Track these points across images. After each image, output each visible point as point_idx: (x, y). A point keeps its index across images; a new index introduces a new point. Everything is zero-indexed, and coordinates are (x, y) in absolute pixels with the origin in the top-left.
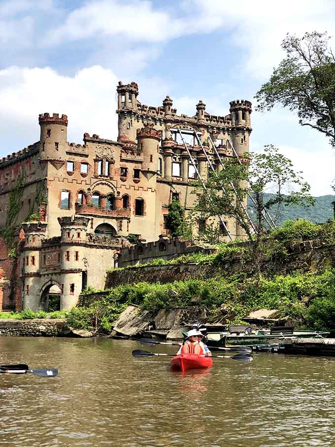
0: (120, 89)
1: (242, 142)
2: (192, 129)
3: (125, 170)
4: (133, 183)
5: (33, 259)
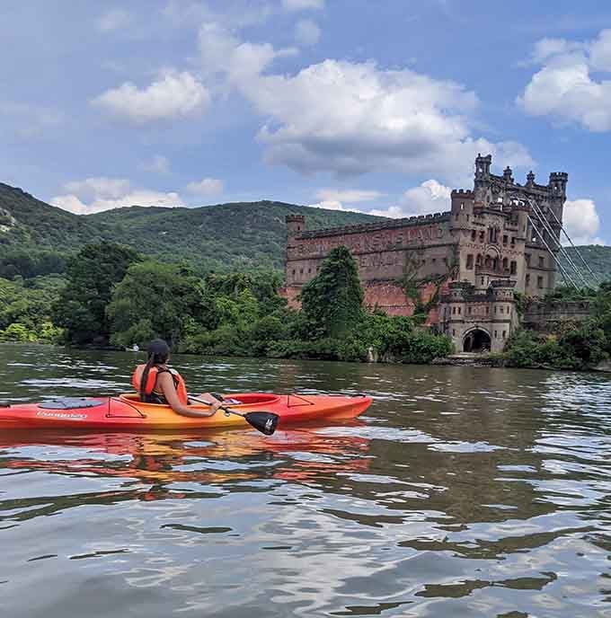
2: (525, 197)
3: (505, 237)
4: (510, 249)
5: (460, 309)
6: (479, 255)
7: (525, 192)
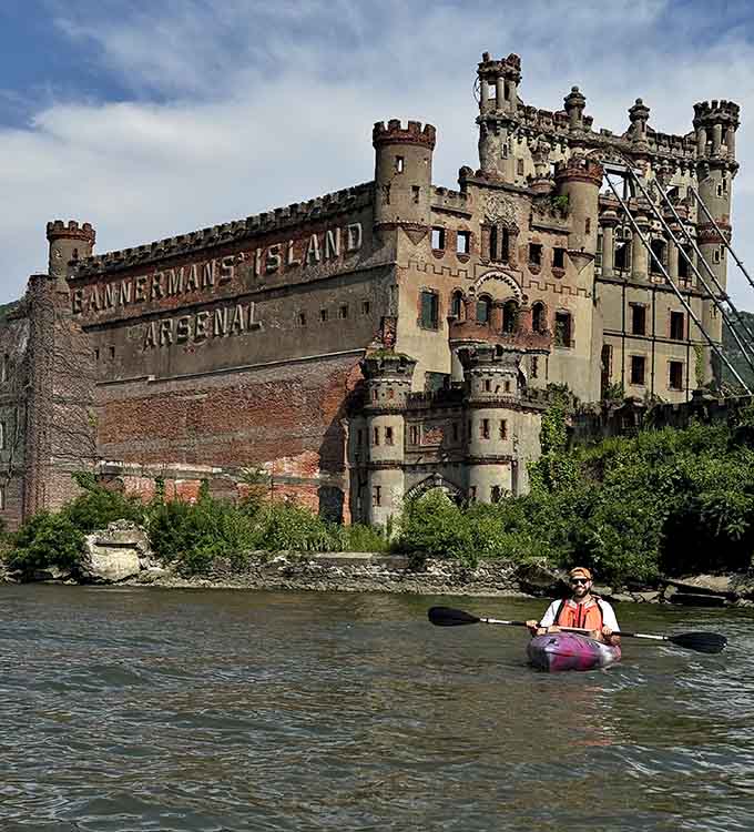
0: (487, 70)
1: (720, 194)
2: (623, 162)
3: (535, 250)
4: (551, 278)
5: (389, 432)
6: (458, 295)
7: (625, 153)
